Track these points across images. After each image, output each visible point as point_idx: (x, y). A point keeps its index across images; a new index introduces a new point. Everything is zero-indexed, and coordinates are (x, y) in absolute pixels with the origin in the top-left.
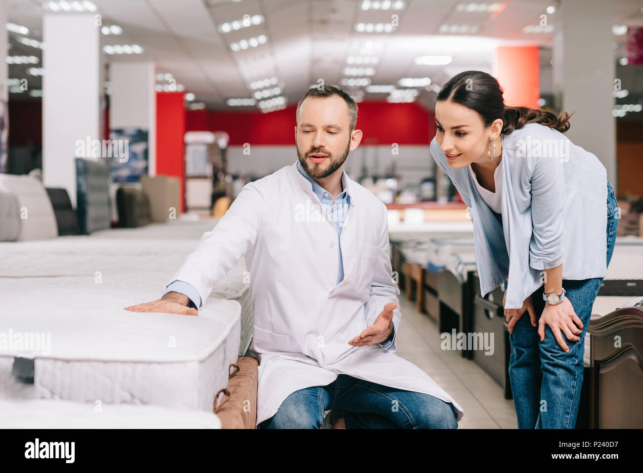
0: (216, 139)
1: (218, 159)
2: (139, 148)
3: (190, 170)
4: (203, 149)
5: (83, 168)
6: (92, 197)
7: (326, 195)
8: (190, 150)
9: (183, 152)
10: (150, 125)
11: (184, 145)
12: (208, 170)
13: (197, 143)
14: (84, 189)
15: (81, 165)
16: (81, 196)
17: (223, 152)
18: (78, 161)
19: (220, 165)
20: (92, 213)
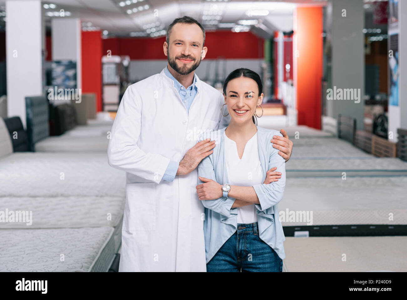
0: (122, 61)
1: (123, 73)
2: (70, 73)
3: (106, 80)
4: (113, 67)
5: (31, 103)
6: (35, 120)
7: (182, 88)
8: (105, 67)
9: (101, 69)
10: (78, 58)
11: (102, 64)
12: (117, 80)
13: (109, 63)
14: (31, 116)
15: (29, 101)
16: (28, 120)
17: (127, 68)
18: (27, 99)
19: (124, 77)
20: (36, 130)
